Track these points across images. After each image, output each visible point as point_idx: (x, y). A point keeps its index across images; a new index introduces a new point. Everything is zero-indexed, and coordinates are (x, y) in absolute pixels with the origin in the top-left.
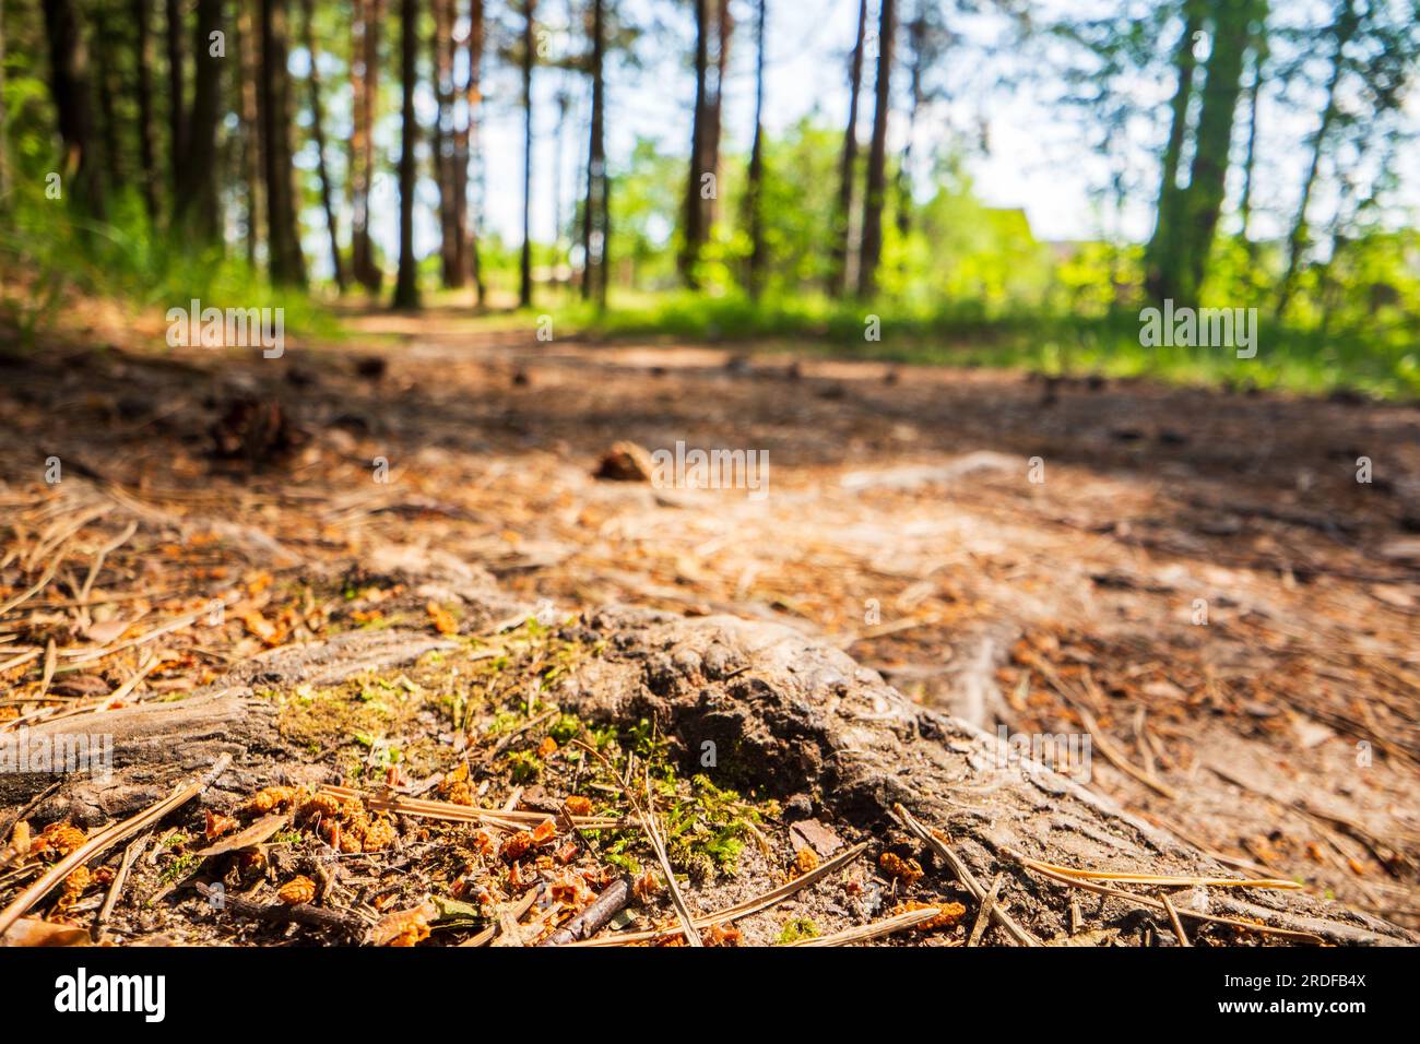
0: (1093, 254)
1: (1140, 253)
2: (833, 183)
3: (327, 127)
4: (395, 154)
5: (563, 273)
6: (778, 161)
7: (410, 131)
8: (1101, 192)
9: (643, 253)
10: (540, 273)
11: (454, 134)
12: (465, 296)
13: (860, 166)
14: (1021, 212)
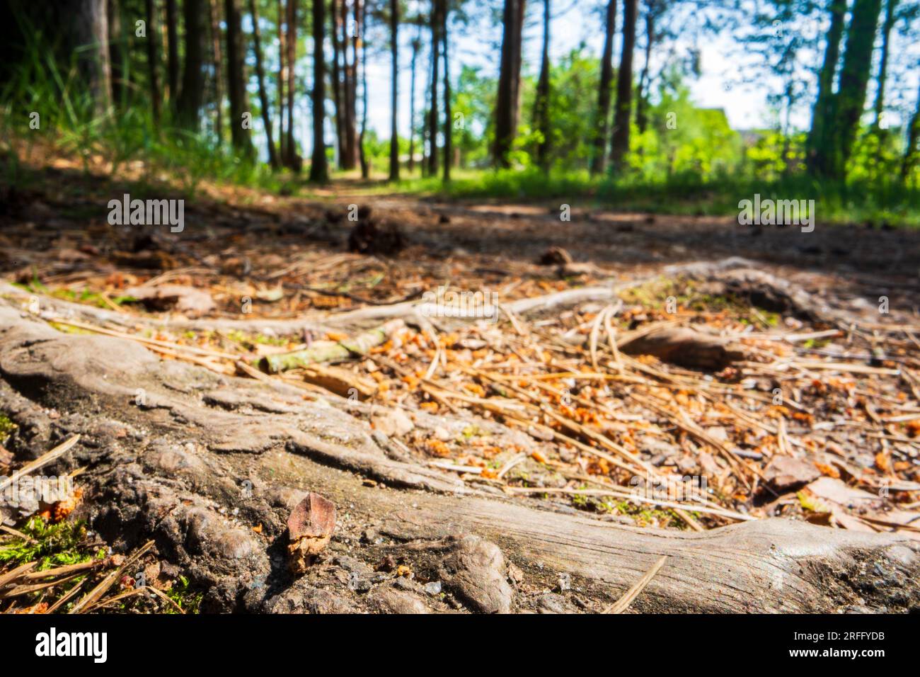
0: (771, 140)
1: (803, 138)
2: (595, 95)
3: (265, 65)
4: (310, 82)
5: (418, 157)
6: (558, 81)
7: (319, 67)
8: (779, 97)
9: (468, 143)
10: (403, 157)
11: (346, 68)
12: (355, 174)
13: (614, 83)
14: (721, 111)
